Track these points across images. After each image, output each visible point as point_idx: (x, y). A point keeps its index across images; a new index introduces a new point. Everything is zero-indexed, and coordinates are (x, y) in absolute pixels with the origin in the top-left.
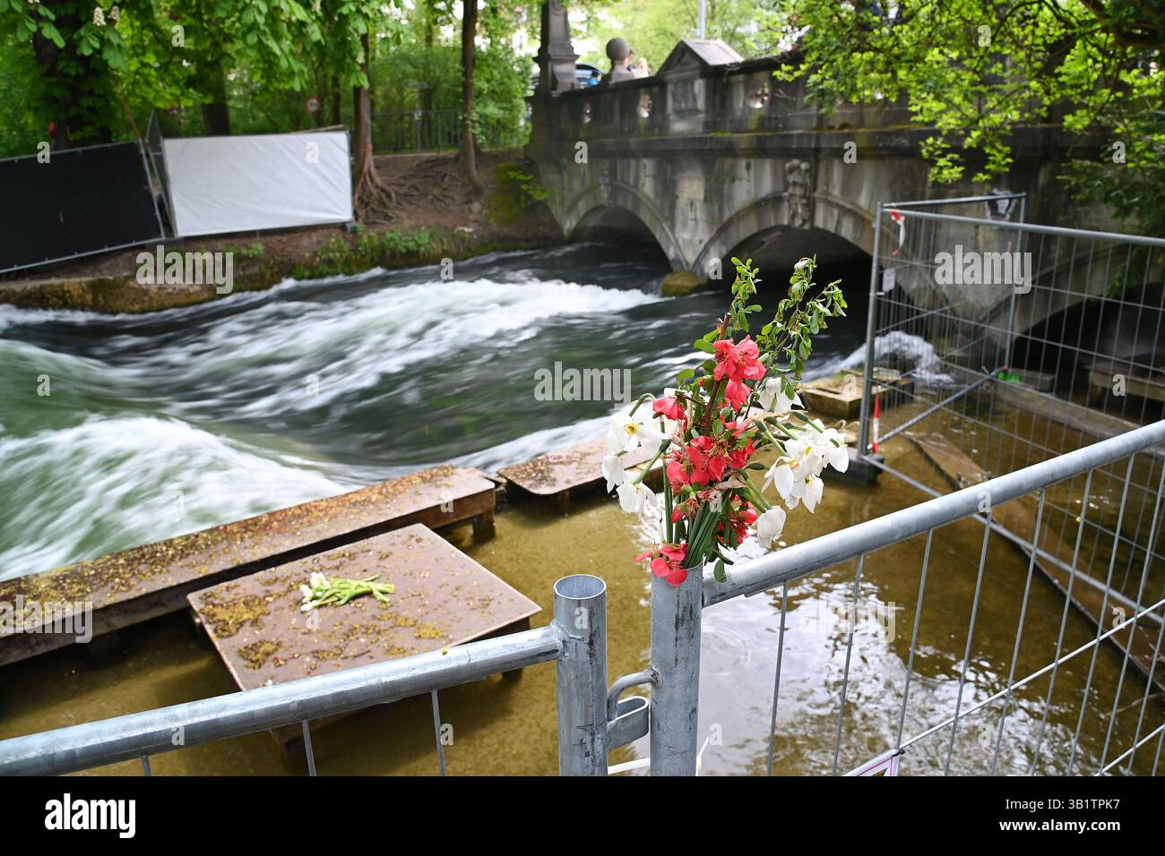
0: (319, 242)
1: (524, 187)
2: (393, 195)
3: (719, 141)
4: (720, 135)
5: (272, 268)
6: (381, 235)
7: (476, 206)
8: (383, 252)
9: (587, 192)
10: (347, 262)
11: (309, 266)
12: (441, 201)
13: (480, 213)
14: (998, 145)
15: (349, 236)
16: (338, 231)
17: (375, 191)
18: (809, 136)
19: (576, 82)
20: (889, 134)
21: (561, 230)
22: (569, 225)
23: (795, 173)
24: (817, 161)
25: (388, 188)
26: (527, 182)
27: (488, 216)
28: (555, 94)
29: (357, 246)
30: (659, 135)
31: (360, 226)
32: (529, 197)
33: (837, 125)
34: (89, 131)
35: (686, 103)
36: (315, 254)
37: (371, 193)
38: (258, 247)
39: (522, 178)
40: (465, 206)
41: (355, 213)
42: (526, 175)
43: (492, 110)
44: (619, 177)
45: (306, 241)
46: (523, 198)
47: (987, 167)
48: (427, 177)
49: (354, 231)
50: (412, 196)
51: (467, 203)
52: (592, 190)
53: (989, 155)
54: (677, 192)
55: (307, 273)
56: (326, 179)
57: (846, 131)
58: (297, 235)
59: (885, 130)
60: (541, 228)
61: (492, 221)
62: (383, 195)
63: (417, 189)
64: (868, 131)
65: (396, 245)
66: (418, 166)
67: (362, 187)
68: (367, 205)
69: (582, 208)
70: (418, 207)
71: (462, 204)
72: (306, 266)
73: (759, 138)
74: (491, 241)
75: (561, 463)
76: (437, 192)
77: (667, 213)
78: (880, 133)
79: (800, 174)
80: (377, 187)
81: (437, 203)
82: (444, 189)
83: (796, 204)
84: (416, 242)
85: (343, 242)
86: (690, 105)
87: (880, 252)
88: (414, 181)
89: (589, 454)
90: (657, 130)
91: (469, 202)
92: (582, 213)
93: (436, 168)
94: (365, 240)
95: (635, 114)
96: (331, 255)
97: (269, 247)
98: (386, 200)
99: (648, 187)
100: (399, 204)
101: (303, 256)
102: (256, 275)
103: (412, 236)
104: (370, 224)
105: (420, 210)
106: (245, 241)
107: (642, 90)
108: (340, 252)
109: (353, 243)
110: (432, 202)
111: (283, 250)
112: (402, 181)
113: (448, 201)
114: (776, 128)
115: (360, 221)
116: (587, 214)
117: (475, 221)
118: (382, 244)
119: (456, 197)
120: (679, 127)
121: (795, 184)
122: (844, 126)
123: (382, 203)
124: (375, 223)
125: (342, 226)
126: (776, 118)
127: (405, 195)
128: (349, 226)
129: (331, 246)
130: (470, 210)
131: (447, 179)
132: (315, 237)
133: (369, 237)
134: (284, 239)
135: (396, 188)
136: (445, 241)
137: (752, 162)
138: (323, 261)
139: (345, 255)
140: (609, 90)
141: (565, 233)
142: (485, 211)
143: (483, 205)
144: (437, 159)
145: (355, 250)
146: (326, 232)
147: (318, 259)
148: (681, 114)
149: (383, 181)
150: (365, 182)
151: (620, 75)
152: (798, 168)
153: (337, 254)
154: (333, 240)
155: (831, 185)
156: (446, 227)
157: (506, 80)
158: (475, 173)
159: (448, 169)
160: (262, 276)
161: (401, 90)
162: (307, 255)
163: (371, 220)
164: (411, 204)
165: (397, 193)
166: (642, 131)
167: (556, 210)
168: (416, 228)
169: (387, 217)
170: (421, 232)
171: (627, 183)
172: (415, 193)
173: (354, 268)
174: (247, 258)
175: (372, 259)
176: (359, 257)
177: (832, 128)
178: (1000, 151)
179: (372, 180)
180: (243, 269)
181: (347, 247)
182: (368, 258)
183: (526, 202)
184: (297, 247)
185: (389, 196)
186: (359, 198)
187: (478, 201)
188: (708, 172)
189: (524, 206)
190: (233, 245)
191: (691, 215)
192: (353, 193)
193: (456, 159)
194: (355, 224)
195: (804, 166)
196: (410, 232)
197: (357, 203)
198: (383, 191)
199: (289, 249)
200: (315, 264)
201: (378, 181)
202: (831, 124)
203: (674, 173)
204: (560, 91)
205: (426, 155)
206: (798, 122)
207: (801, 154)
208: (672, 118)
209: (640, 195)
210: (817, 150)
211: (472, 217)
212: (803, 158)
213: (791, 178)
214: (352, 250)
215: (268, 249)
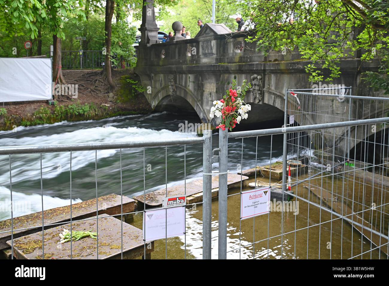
0: (35, 109)
1: (134, 86)
3: (222, 67)
4: (223, 64)
6: (66, 106)
7: (111, 95)
8: (67, 114)
9: (163, 89)
10: (49, 118)
11: (29, 120)
12: (94, 92)
13: (113, 97)
14: (335, 67)
15: (50, 106)
16: (44, 104)
18: (261, 64)
19: (158, 40)
20: (294, 63)
21: (150, 106)
22: (154, 104)
23: (255, 80)
24: (265, 75)
26: (135, 84)
27: (117, 99)
28: (148, 45)
29: (54, 111)
30: (196, 64)
31: (55, 102)
32: (136, 91)
33: (273, 61)
35: (208, 50)
36: (33, 114)
38: (3, 111)
39: (133, 82)
40: (106, 94)
41: (53, 96)
42: (135, 81)
43: (119, 51)
44: (178, 82)
46: (133, 91)
47: (331, 75)
48: (87, 81)
49: (53, 104)
50: (80, 89)
51: (107, 93)
52: (165, 88)
53: (331, 70)
54: (204, 89)
55: (29, 123)
56: (40, 79)
57: (277, 62)
58: (24, 105)
59: (293, 62)
60: (141, 105)
61: (118, 101)
63: (83, 86)
64: (286, 62)
65: (73, 111)
66: (83, 75)
69: (160, 96)
70: (84, 94)
72: (28, 120)
73: (240, 65)
74: (118, 111)
75: (160, 195)
76: (93, 88)
77: (200, 98)
78: (291, 63)
79: (257, 80)
82: (96, 86)
83: (256, 93)
84: (83, 110)
85: (47, 109)
86: (210, 51)
87: (287, 108)
88: (82, 82)
89: (171, 191)
90: (195, 62)
92: (160, 99)
93: (92, 77)
94: (58, 109)
95: (185, 55)
96: (41, 115)
97: (10, 111)
99: (191, 87)
101: (27, 115)
102: (2, 123)
103: (81, 107)
105: (84, 96)
107: (188, 45)
108: (45, 114)
109: (52, 110)
110: (90, 92)
111: (16, 112)
112: (76, 82)
113: (97, 92)
114: (247, 62)
115: (55, 99)
116: (163, 99)
117: (111, 101)
118: (67, 111)
119: (102, 90)
120: (205, 61)
121: (255, 85)
122: (276, 60)
125: (47, 102)
126: (247, 57)
128: (50, 102)
129: (41, 111)
130: (108, 96)
131: (97, 82)
132: (33, 106)
133: (60, 107)
134: (17, 107)
136: (97, 110)
137: (237, 75)
138: (37, 118)
139: (48, 115)
140: (173, 44)
141: (153, 107)
142: (115, 97)
143: (114, 94)
144: (92, 73)
145: (53, 113)
146: (38, 104)
147: (34, 117)
148: (205, 55)
151: (178, 38)
152: (257, 78)
153: (44, 115)
154: (42, 108)
155: (271, 85)
156: (97, 104)
157: (126, 38)
158: (111, 79)
159: (98, 78)
160: (5, 125)
161: (71, 41)
162: (29, 115)
163: (60, 100)
166: (188, 62)
167: (148, 97)
168: (83, 103)
170: (85, 105)
171: (182, 85)
173: (52, 121)
175: (62, 117)
176: (55, 116)
177: (270, 61)
178: (336, 69)
181: (49, 111)
182: (59, 117)
183: (134, 93)
184: (24, 111)
187: (112, 92)
188: (217, 80)
189: (134, 95)
191: (210, 99)
193: (102, 73)
194: (53, 101)
195: (259, 77)
196: (80, 105)
199: (20, 112)
200: (32, 119)
202: (270, 59)
203: (202, 80)
204: (151, 44)
205: (86, 71)
206: (256, 59)
207: (258, 72)
208: (202, 56)
209: (187, 90)
210: (264, 70)
211: (109, 99)
212: (258, 74)
213: (254, 82)
214: (51, 113)
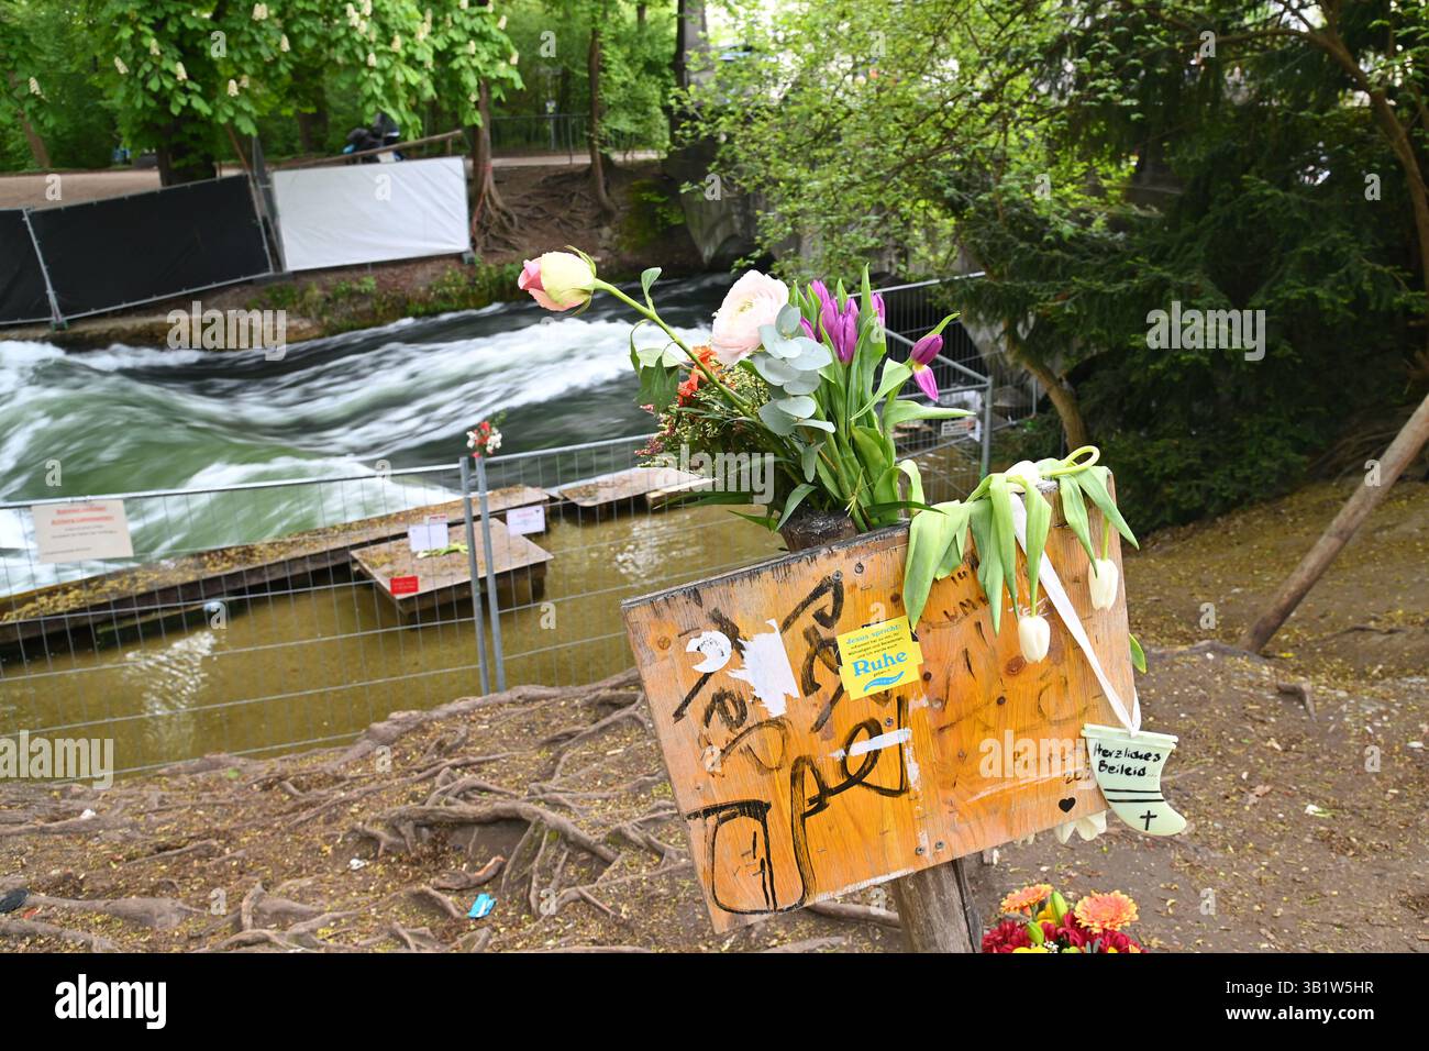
0: (434, 275)
1: (659, 210)
2: (515, 218)
5: (384, 304)
6: (500, 266)
7: (606, 231)
8: (502, 285)
9: (723, 219)
10: (464, 297)
11: (423, 301)
12: (567, 225)
13: (611, 239)
15: (466, 268)
16: (454, 262)
17: (495, 214)
21: (700, 257)
22: (708, 252)
25: (510, 211)
26: (663, 205)
27: (619, 243)
29: (475, 279)
31: (478, 257)
32: (665, 221)
34: (192, 159)
36: (430, 288)
37: (492, 217)
38: (370, 282)
39: (657, 199)
40: (595, 231)
41: (473, 241)
42: (662, 196)
43: (624, 123)
45: (422, 275)
46: (659, 222)
48: (553, 196)
49: (472, 262)
50: (536, 219)
51: (596, 227)
52: (727, 217)
55: (422, 310)
58: (410, 267)
60: (677, 256)
61: (623, 247)
62: (504, 218)
63: (542, 211)
66: (545, 181)
67: (482, 211)
68: (486, 229)
69: (720, 235)
70: (542, 232)
71: (591, 228)
72: (420, 302)
74: (621, 272)
76: (564, 214)
80: (498, 209)
81: (562, 227)
82: (572, 211)
85: (459, 274)
88: (541, 201)
91: (600, 226)
93: (564, 185)
94: (483, 273)
96: (447, 289)
97: (383, 282)
98: (507, 224)
100: (522, 228)
101: (417, 291)
102: (368, 311)
104: (488, 252)
105: (545, 236)
106: (356, 274)
108: (456, 286)
109: (470, 276)
111: (396, 284)
112: (526, 202)
113: (575, 225)
115: (479, 249)
117: (605, 248)
118: (501, 277)
119: (585, 221)
123: (503, 228)
124: (494, 251)
125: (458, 257)
127: (529, 218)
128: (466, 257)
129: (447, 279)
130: (600, 235)
131: (575, 198)
132: (430, 269)
133: (487, 268)
134: (397, 272)
135: (518, 210)
138: (439, 296)
139: (461, 289)
141: (705, 260)
142: (616, 236)
143: (614, 229)
145: (472, 284)
146: (441, 263)
147: (433, 294)
149: (506, 202)
150: (484, 204)
153: (454, 289)
154: (449, 273)
158: (603, 195)
159: (578, 187)
160: (374, 313)
162: (422, 289)
163: (490, 249)
164: (536, 228)
165: (519, 215)
167: (696, 234)
169: (507, 244)
172: (540, 216)
173: (471, 303)
174: (359, 293)
175: (491, 293)
176: (476, 291)
179: (492, 202)
180: (355, 306)
181: (464, 280)
182: (485, 293)
183: (661, 226)
184: (411, 280)
185: (510, 219)
186: (478, 223)
187: (609, 225)
189: (659, 229)
190: (344, 280)
192: (470, 219)
193: (587, 175)
194: (472, 254)
197: (475, 229)
198: (504, 213)
199: (403, 283)
200: (430, 300)
201: (499, 202)
211: (601, 243)
214: (469, 284)
215: (381, 283)
